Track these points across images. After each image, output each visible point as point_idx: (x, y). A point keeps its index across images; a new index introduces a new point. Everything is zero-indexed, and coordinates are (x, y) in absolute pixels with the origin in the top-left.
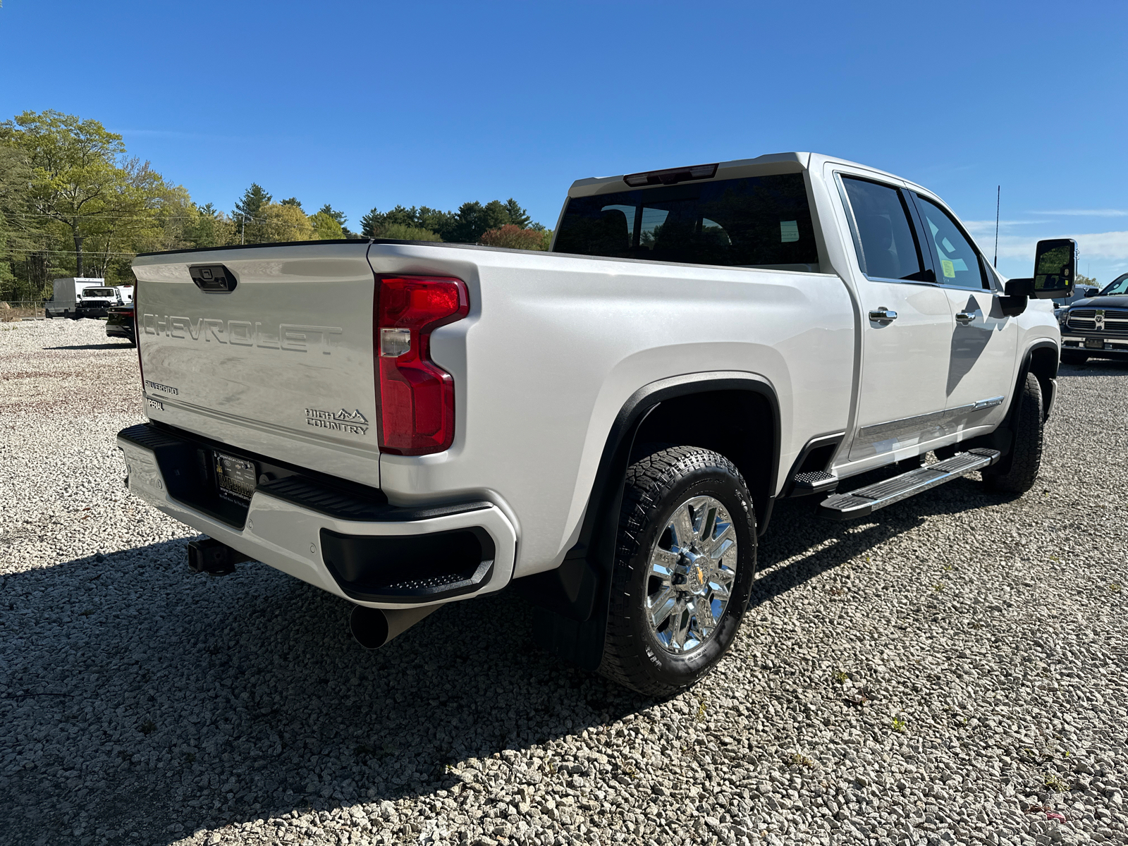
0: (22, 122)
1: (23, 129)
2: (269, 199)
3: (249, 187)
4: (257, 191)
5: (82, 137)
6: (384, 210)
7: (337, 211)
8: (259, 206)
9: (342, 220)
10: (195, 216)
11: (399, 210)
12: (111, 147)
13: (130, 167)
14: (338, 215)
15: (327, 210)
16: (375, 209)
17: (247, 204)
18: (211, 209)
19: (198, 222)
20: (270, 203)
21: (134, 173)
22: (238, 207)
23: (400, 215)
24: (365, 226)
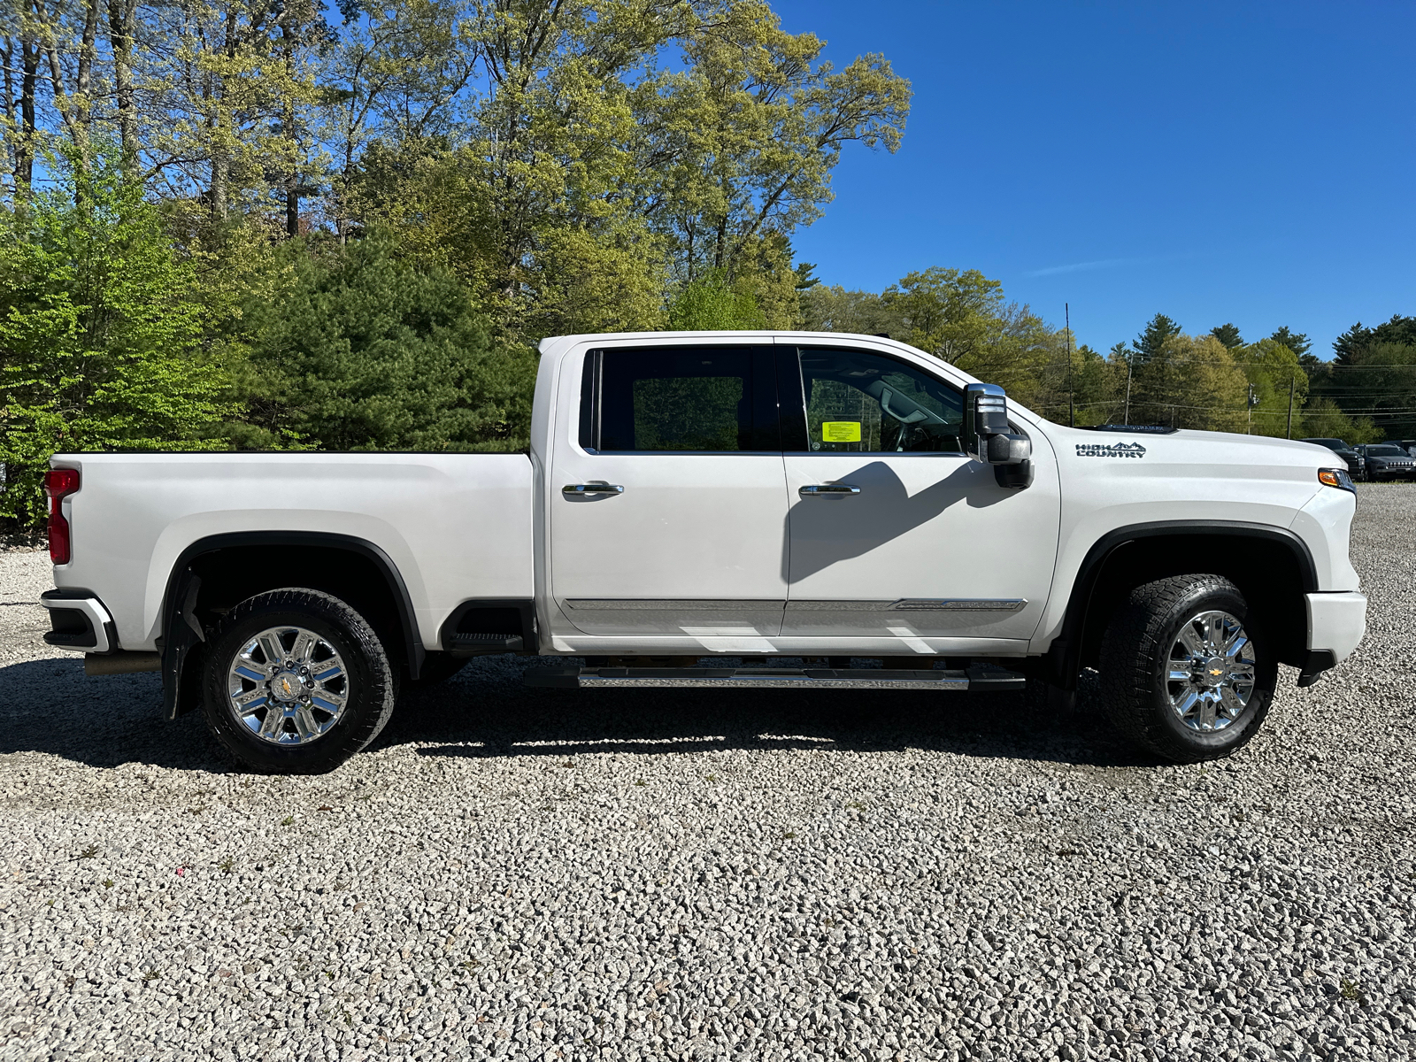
0: (906, 284)
1: (907, 291)
2: (1178, 331)
3: (1152, 319)
4: (1162, 323)
5: (961, 290)
6: (1372, 324)
7: (1296, 334)
8: (1162, 342)
9: (1304, 345)
10: (1079, 361)
11: (1396, 321)
12: (988, 296)
13: (1007, 314)
14: (1299, 339)
15: (1284, 332)
16: (1359, 325)
17: (1148, 339)
18: (1123, 349)
19: (1081, 368)
20: (1178, 337)
21: (1012, 321)
22: (1136, 345)
23: (1398, 329)
24: (1339, 349)
